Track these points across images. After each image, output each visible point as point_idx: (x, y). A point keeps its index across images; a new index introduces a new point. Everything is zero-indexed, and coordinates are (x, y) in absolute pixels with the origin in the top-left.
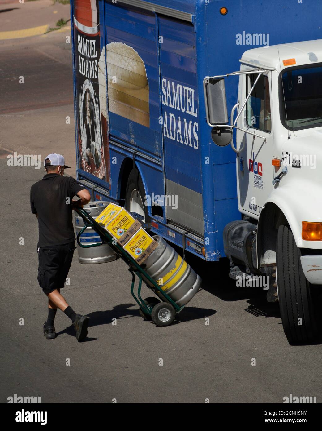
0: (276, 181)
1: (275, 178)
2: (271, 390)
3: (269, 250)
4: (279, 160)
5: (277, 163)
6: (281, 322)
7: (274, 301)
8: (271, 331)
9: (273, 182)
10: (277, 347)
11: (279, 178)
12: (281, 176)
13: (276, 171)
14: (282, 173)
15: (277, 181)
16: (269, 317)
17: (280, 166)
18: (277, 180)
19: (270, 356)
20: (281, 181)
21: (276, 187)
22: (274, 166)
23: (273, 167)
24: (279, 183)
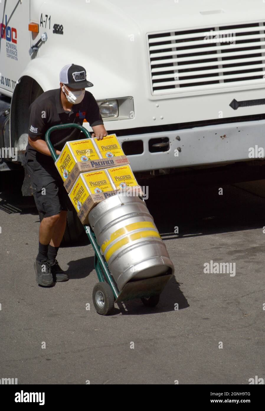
0: (33, 51)
1: (32, 46)
2: (25, 301)
3: (25, 133)
4: (37, 25)
5: (34, 28)
6: (39, 220)
7: (30, 195)
8: (26, 230)
9: (30, 52)
10: (34, 250)
11: (37, 46)
12: (40, 44)
13: (34, 37)
14: (40, 40)
15: (35, 50)
16: (25, 215)
17: (38, 32)
18: (35, 48)
19: (25, 260)
20: (40, 50)
21: (33, 57)
22: (31, 32)
23: (29, 33)
24: (37, 53)
